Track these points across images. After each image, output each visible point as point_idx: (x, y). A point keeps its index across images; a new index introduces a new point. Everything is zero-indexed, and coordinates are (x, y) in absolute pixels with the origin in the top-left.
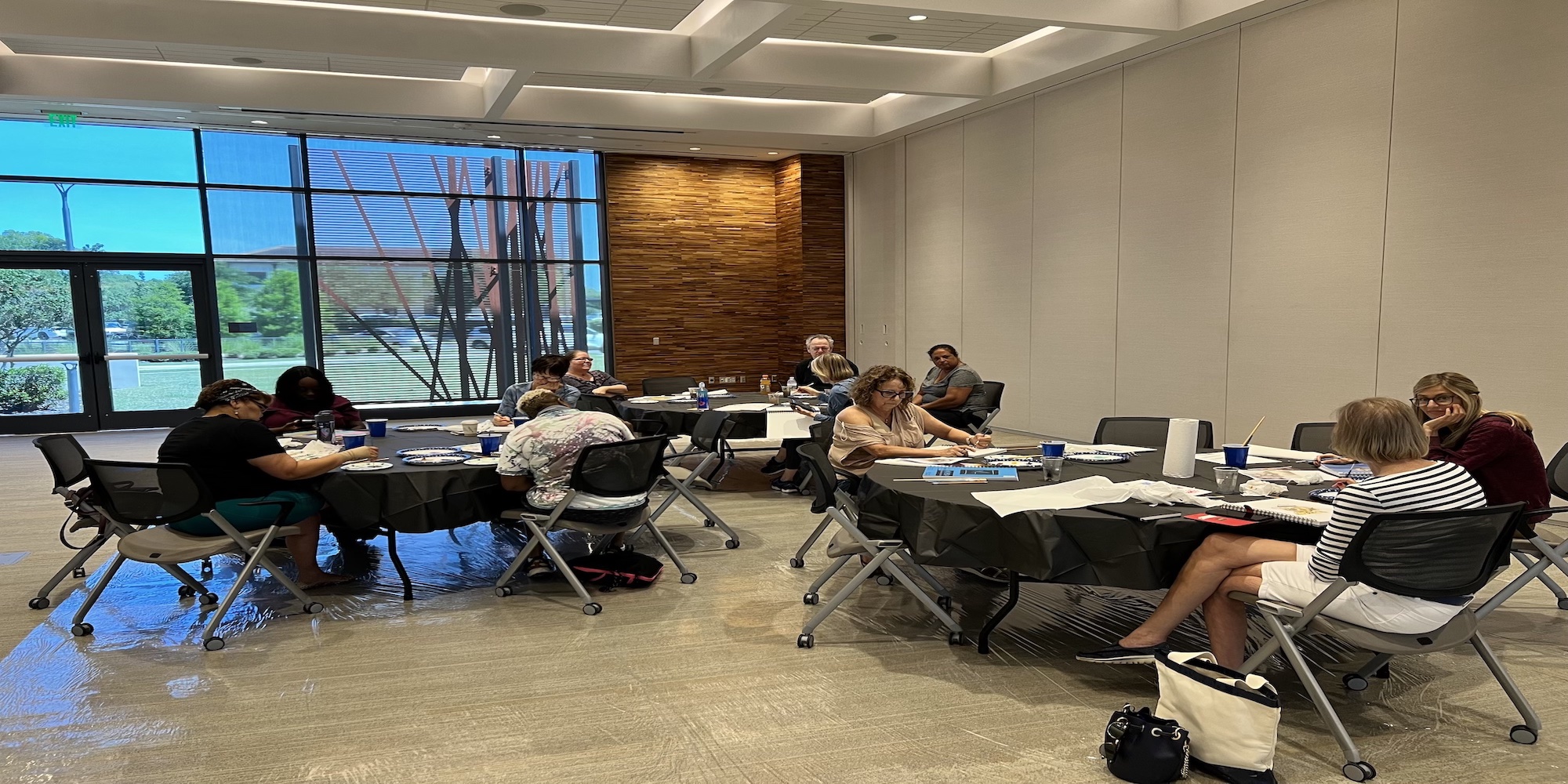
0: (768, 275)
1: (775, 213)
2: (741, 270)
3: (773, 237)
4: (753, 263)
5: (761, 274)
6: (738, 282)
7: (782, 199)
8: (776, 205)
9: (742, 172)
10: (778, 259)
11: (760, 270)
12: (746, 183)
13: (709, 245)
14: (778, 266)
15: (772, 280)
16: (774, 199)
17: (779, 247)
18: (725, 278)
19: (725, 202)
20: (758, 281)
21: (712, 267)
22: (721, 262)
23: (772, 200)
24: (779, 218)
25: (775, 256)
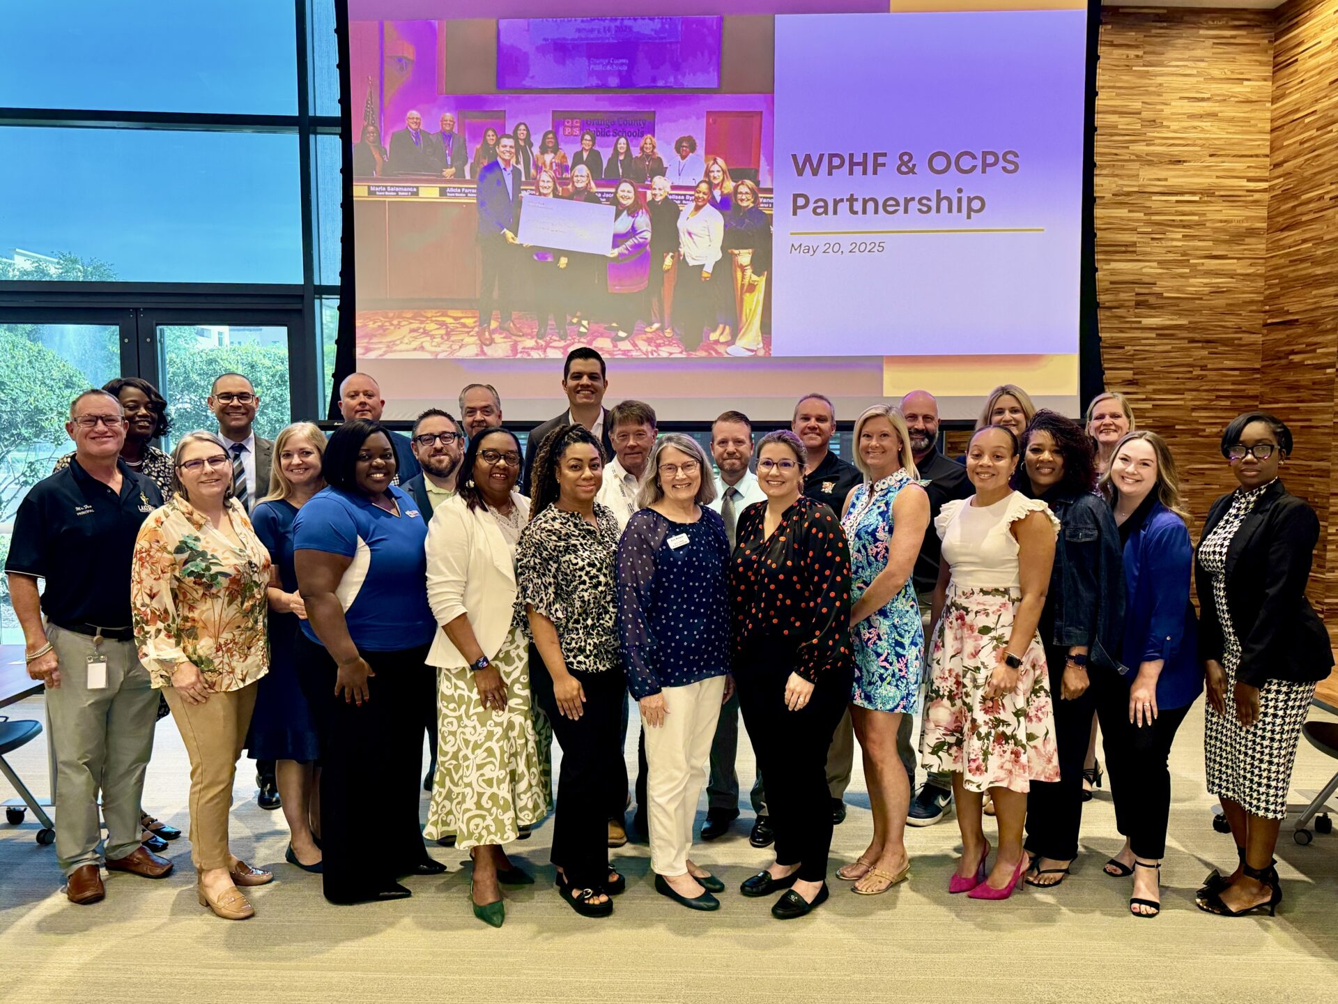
0: (1245, 324)
1: (1267, 151)
2: (1191, 312)
3: (1260, 219)
4: (1217, 292)
5: (1231, 321)
6: (1185, 344)
7: (1289, 109)
8: (1272, 131)
9: (1209, 42)
10: (1267, 278)
11: (1231, 310)
12: (1216, 73)
13: (1134, 244)
14: (1270, 299)
15: (1253, 338)
16: (1268, 115)
17: (1274, 246)
18: (1163, 333)
19: (1174, 125)
20: (1224, 342)
21: (1138, 304)
22: (1156, 289)
23: (1263, 117)
24: (1276, 166)
25: (1262, 270)
